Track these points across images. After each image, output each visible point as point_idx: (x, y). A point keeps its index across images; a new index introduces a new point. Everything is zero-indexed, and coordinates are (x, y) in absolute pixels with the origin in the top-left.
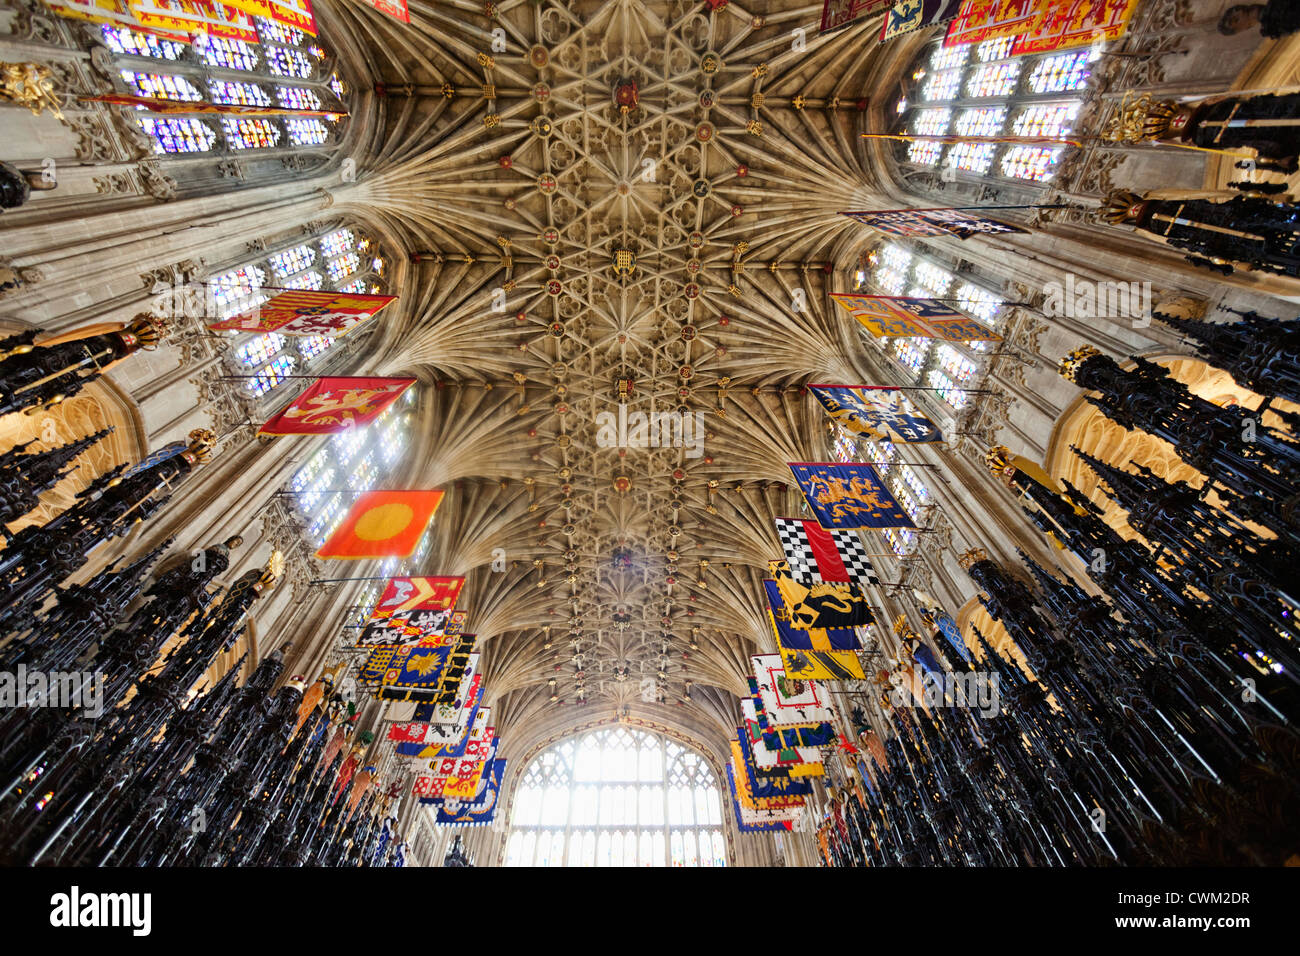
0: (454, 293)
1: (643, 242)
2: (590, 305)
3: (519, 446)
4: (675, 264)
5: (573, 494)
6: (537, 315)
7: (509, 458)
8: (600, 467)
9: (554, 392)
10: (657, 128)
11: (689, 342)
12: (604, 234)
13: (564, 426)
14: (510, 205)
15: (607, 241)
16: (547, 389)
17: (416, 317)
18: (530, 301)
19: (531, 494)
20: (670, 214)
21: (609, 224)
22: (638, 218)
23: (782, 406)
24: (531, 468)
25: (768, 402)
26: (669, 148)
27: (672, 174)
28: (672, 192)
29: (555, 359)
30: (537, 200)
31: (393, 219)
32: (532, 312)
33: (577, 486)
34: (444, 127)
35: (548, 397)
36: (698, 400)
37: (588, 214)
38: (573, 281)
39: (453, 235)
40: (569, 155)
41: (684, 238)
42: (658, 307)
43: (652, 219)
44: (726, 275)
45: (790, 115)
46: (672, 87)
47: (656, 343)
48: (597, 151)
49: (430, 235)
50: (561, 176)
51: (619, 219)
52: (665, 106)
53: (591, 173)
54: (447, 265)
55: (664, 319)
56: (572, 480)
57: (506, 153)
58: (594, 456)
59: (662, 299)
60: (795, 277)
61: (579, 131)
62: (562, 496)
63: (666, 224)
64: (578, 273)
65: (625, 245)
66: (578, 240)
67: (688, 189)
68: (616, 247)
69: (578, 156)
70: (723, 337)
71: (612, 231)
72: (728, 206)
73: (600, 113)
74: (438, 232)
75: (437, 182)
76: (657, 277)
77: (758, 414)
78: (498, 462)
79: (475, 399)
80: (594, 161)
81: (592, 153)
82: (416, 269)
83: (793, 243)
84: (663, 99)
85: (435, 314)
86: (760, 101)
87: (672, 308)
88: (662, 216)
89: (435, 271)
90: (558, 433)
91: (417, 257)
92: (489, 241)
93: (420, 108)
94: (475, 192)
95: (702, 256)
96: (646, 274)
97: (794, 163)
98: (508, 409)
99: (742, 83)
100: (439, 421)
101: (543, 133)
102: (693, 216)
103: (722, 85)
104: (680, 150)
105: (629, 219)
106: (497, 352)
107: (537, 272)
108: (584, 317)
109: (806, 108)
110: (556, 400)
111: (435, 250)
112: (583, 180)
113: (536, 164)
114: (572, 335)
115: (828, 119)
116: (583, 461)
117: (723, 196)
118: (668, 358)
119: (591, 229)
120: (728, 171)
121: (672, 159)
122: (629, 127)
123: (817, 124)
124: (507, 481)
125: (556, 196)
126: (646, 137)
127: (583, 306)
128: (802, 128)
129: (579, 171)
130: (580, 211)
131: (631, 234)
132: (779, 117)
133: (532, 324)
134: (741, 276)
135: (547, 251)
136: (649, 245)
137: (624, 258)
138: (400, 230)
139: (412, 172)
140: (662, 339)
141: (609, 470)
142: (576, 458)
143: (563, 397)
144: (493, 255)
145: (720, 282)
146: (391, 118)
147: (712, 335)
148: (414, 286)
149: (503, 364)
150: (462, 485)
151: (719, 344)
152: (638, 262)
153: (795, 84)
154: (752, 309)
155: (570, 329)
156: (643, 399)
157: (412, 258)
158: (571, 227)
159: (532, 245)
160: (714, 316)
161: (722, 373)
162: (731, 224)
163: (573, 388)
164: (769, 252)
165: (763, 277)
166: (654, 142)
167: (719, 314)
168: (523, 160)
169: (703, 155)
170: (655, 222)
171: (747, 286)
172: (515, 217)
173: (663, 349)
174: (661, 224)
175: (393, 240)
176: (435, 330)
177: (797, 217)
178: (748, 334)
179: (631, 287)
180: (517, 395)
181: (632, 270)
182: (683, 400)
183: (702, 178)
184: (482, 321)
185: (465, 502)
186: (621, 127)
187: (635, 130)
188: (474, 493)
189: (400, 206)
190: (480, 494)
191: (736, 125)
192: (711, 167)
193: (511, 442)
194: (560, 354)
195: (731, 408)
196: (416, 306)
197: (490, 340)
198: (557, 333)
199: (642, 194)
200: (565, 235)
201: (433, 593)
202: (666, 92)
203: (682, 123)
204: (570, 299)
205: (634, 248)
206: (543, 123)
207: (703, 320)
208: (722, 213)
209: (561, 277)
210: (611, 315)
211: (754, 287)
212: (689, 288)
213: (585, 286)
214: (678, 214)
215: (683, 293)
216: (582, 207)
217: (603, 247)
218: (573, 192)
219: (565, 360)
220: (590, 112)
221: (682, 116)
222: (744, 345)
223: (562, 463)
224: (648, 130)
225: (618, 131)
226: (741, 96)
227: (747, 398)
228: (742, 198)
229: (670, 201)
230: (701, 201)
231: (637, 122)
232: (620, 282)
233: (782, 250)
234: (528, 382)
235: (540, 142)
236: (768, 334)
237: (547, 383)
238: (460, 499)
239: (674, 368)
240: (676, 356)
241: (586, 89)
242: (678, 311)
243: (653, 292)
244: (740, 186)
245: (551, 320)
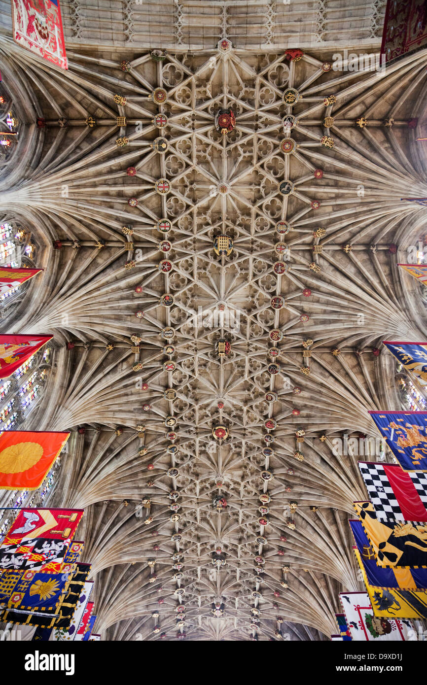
0: (86, 272)
1: (239, 230)
2: (195, 281)
3: (133, 398)
4: (266, 247)
5: (177, 441)
6: (151, 288)
7: (124, 408)
8: (202, 418)
9: (164, 352)
10: (250, 143)
11: (277, 310)
12: (208, 224)
13: (172, 381)
14: (133, 203)
15: (210, 229)
16: (158, 350)
17: (55, 290)
18: (146, 277)
19: (142, 440)
20: (260, 207)
21: (212, 216)
22: (235, 212)
23: (359, 364)
24: (143, 417)
25: (347, 362)
26: (259, 158)
27: (262, 177)
28: (262, 191)
29: (165, 324)
30: (154, 199)
31: (43, 215)
32: (147, 286)
33: (181, 434)
34: (86, 147)
35: (158, 356)
36: (286, 359)
37: (195, 209)
38: (182, 261)
39: (88, 226)
40: (181, 165)
41: (272, 227)
42: (251, 281)
43: (246, 212)
44: (307, 255)
45: (355, 132)
46: (261, 114)
47: (249, 311)
48: (202, 161)
49: (70, 227)
50: (174, 181)
51: (219, 212)
52: (256, 128)
53: (198, 178)
54: (81, 250)
55: (256, 291)
56: (177, 428)
57: (132, 164)
58: (197, 407)
59: (254, 275)
60: (365, 257)
61: (189, 148)
62: (169, 443)
63: (257, 215)
64: (186, 254)
65: (224, 232)
66: (186, 229)
67: (275, 188)
68: (216, 234)
69: (188, 166)
70: (306, 306)
71: (214, 222)
72: (308, 201)
73: (206, 134)
74: (77, 224)
75: (78, 186)
76: (251, 257)
77: (338, 371)
78: (114, 412)
79: (98, 357)
80: (200, 169)
81: (198, 163)
82: (58, 253)
83: (362, 229)
84: (254, 123)
85: (70, 288)
86: (331, 122)
87: (263, 282)
88: (254, 210)
89: (72, 254)
90: (167, 387)
91: (60, 244)
92: (115, 231)
93: (70, 135)
94: (107, 194)
95: (287, 240)
96: (241, 255)
97: (360, 166)
98: (125, 366)
99: (316, 110)
100: (68, 375)
101: (161, 149)
102: (279, 209)
103: (301, 111)
104: (268, 159)
105: (228, 212)
106: (118, 318)
107: (153, 254)
108: (190, 290)
109: (367, 127)
110: (165, 359)
111: (73, 238)
112: (191, 183)
113: (154, 172)
114: (181, 305)
115: (386, 135)
116: (187, 412)
117: (304, 193)
118: (260, 324)
119: (197, 220)
120: (307, 174)
121: (262, 166)
122: (228, 144)
123: (377, 138)
124: (121, 428)
125: (170, 196)
126: (241, 150)
127: (189, 281)
128: (365, 142)
129: (188, 176)
130: (188, 207)
131: (229, 223)
132: (346, 134)
133: (147, 296)
134: (321, 256)
135: (161, 238)
136: (244, 232)
137: (223, 243)
138: (48, 223)
139: (61, 180)
140: (255, 308)
141: (209, 420)
142: (181, 409)
143: (171, 356)
144: (119, 241)
145: (303, 261)
146: (47, 143)
147: (297, 304)
148: (55, 266)
149: (123, 328)
150: (84, 429)
151: (303, 312)
152: (235, 245)
153: (358, 110)
154: (330, 283)
155: (178, 299)
156: (239, 359)
157: (55, 245)
158: (180, 219)
159: (150, 233)
160: (298, 289)
161: (306, 336)
162: (311, 215)
163: (180, 348)
164: (343, 237)
165: (339, 257)
166: (247, 154)
167: (302, 287)
168: (144, 169)
169: (286, 163)
170: (249, 214)
171: (326, 264)
172: (137, 212)
173: (255, 316)
174: (253, 216)
175: (41, 231)
176: (70, 300)
177: (365, 209)
178: (328, 303)
179: (229, 265)
180: (133, 354)
181: (229, 252)
182: (273, 359)
183: (286, 180)
184: (107, 293)
185: (86, 445)
186: (221, 144)
187: (233, 146)
188: (94, 438)
189: (49, 205)
190: (98, 439)
191: (312, 140)
192: (293, 171)
193: (126, 395)
194: (170, 320)
195: (314, 366)
196: (56, 282)
197: (112, 308)
198: (168, 303)
199: (238, 193)
200: (176, 225)
201: (56, 524)
202: (257, 118)
203: (269, 140)
204: (178, 276)
205: (232, 235)
206: (161, 142)
207: (289, 292)
208: (303, 206)
209: (172, 258)
210: (213, 288)
211: (331, 264)
212: (277, 266)
213: (191, 265)
214: (267, 208)
215: (272, 270)
216: (190, 203)
217: (206, 234)
218: (183, 193)
219: (173, 325)
220: (198, 134)
221: (269, 134)
222: (325, 312)
223: (169, 414)
224: (243, 145)
225: (219, 147)
226: (315, 119)
227: (328, 358)
228: (319, 195)
229: (261, 198)
230: (286, 197)
231: (234, 140)
232: (220, 262)
233: (354, 235)
234: (142, 343)
235: (158, 156)
236: (345, 303)
237: (158, 344)
238: (82, 443)
239: (265, 332)
240: (267, 322)
241: (194, 117)
242: (268, 285)
243: (247, 269)
244: (317, 185)
245: (163, 292)
